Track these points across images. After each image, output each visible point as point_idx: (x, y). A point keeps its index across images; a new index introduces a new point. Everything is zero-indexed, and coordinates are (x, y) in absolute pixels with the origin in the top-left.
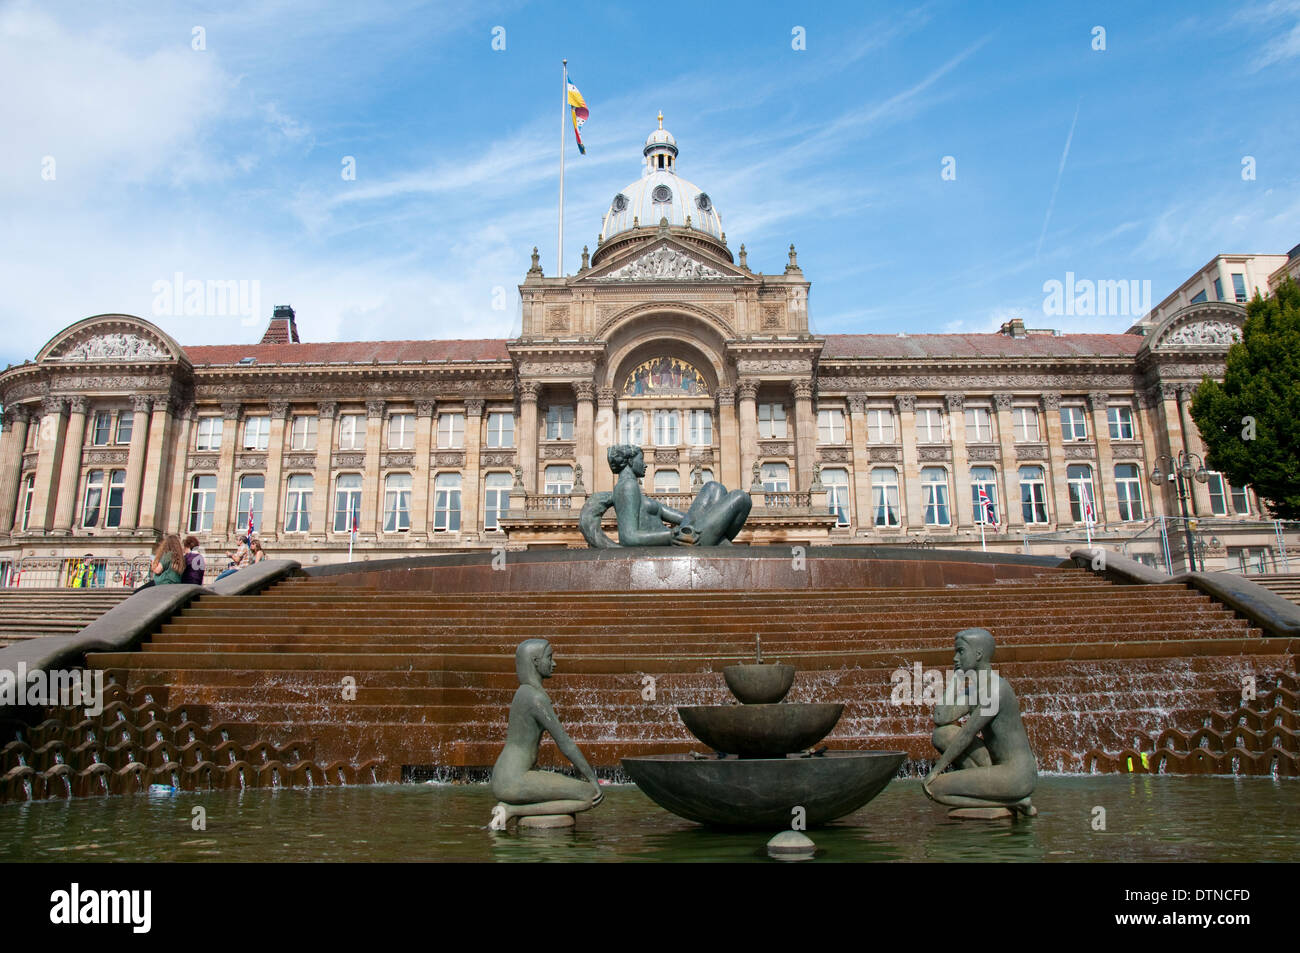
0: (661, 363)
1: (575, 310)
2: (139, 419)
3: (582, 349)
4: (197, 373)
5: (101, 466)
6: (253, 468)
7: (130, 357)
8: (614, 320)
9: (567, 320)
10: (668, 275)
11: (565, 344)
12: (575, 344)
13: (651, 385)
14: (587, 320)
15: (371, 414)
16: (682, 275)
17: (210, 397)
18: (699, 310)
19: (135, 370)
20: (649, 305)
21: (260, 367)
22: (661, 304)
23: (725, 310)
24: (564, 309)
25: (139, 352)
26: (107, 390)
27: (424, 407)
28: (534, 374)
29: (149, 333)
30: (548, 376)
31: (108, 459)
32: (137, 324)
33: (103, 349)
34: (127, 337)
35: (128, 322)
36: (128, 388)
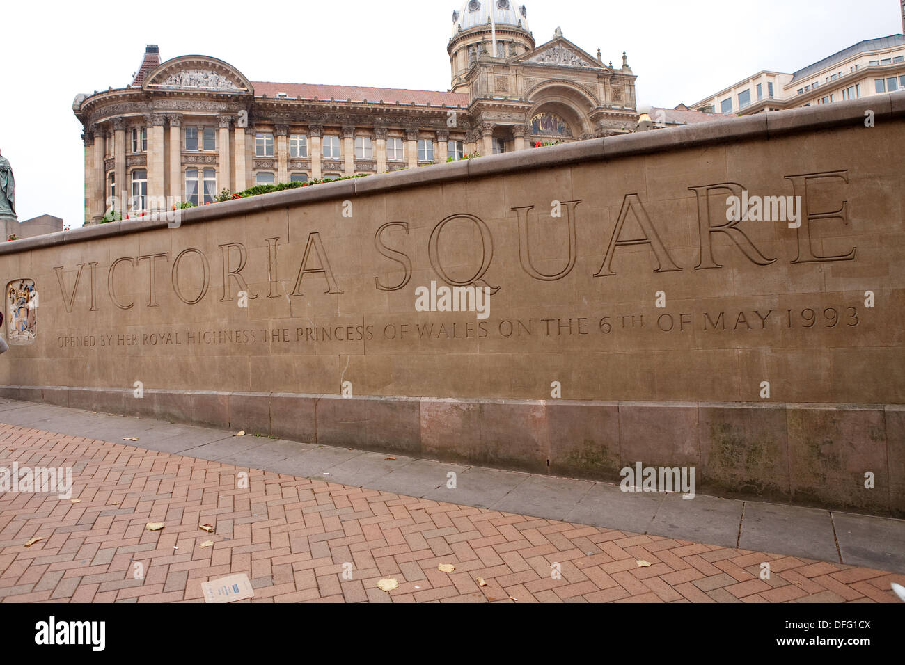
0: (546, 115)
1: (512, 80)
2: (224, 133)
3: (521, 105)
4: (257, 102)
5: (196, 166)
6: (300, 169)
7: (212, 88)
8: (534, 89)
9: (507, 85)
10: (563, 64)
11: (512, 101)
12: (517, 102)
13: (541, 129)
14: (520, 86)
15: (377, 136)
16: (570, 65)
17: (267, 119)
18: (580, 87)
19: (219, 98)
20: (553, 81)
21: (303, 100)
22: (560, 81)
23: (593, 88)
24: (504, 79)
25: (219, 84)
26: (198, 110)
27: (412, 134)
28: (491, 118)
29: (227, 71)
30: (500, 120)
31: (200, 161)
32: (218, 64)
33: (189, 80)
34: (208, 73)
35: (211, 62)
36: (214, 110)
